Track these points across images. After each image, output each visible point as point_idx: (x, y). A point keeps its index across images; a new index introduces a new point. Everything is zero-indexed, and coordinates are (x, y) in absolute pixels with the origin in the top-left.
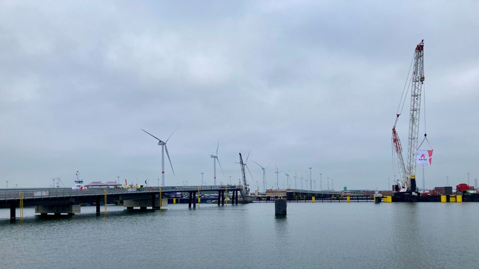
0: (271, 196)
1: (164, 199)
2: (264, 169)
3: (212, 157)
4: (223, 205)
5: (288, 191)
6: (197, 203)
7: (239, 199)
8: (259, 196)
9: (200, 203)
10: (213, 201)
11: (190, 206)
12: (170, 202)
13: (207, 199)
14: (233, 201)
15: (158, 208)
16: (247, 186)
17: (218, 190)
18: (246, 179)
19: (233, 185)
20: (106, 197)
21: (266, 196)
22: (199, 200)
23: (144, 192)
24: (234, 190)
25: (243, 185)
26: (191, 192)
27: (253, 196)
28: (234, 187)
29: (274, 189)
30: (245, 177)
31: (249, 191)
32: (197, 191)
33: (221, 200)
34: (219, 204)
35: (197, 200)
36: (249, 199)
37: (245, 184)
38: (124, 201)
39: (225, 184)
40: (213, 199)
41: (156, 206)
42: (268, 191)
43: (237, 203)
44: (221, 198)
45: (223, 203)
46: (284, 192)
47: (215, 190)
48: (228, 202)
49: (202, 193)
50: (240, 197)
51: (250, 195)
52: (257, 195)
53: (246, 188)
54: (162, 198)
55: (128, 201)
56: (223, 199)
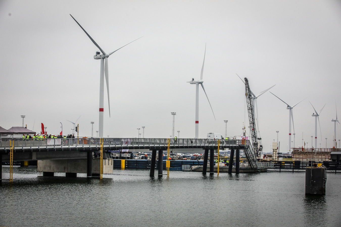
0: (301, 160)
1: (107, 161)
2: (291, 109)
3: (193, 82)
4: (212, 175)
5: (332, 153)
6: (165, 169)
7: (241, 165)
8: (281, 159)
9: (171, 170)
10: (194, 167)
11: (152, 175)
12: (117, 166)
13: (183, 163)
14: (230, 169)
15: (97, 176)
16: (258, 141)
17: (203, 147)
18: (256, 127)
19: (231, 139)
20: (11, 154)
21: (294, 160)
22: (168, 165)
23: (74, 146)
24: (232, 148)
25: (250, 139)
26: (154, 149)
27: (268, 159)
28: (234, 141)
29: (308, 147)
30: (253, 123)
31: (260, 150)
32: (165, 148)
33: (208, 165)
34: (204, 174)
35: (165, 164)
36: (260, 165)
37: (254, 136)
38: (39, 162)
39: (217, 136)
40: (193, 164)
41: (93, 171)
42: (296, 152)
43: (237, 173)
44: (209, 162)
45: (212, 170)
46: (327, 153)
47: (199, 147)
48: (222, 170)
49: (174, 151)
50: (244, 162)
51: (262, 157)
52: (275, 157)
53: (255, 144)
54: (104, 158)
55: (45, 161)
56: (212, 163)
